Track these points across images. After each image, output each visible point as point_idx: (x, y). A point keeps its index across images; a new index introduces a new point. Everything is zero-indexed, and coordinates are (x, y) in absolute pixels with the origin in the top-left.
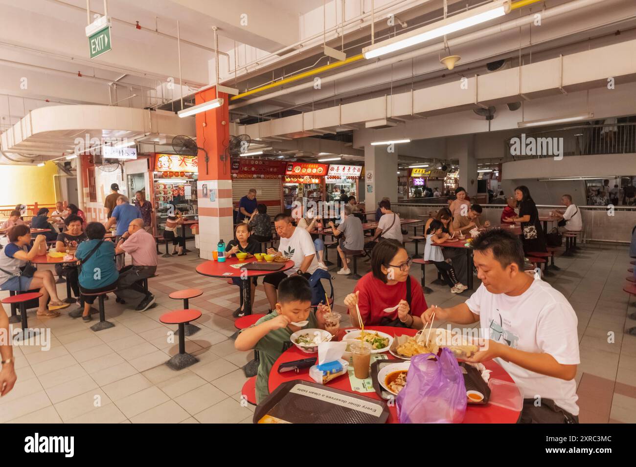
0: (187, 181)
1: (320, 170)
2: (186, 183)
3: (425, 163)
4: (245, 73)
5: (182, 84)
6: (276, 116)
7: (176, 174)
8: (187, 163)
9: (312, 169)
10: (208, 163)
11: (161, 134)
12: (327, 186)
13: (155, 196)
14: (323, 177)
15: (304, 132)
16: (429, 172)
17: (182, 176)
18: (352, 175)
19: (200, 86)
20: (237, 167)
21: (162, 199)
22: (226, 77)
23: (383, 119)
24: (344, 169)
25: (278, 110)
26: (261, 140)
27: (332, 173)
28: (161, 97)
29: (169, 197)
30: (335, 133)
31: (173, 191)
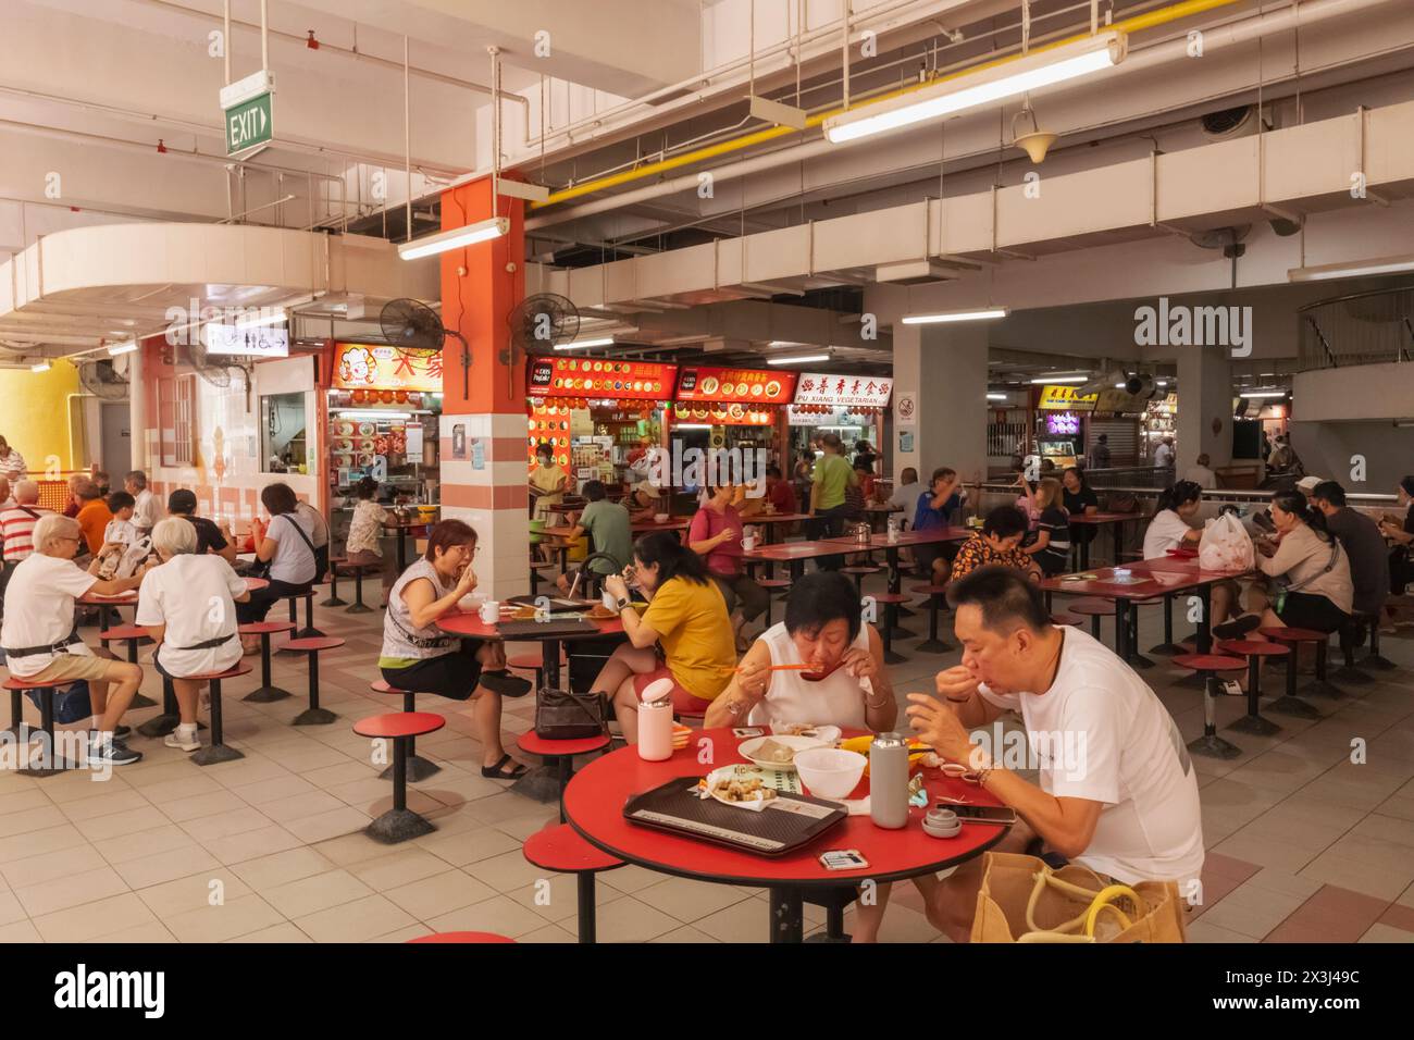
0: (413, 415)
1: (771, 388)
2: (410, 420)
3: (1077, 371)
4: (565, 144)
5: (411, 171)
6: (652, 244)
7: (387, 396)
8: (414, 370)
9: (750, 384)
10: (470, 369)
11: (351, 295)
12: (795, 433)
13: (332, 455)
14: (782, 407)
15: (717, 290)
16: (1094, 396)
17: (401, 402)
18: (864, 404)
19: (455, 173)
20: (545, 378)
21: (348, 461)
22: (519, 152)
23: (921, 260)
24: (841, 386)
25: (656, 230)
26: (607, 308)
27: (806, 396)
28: (357, 200)
29: (365, 458)
30: (802, 294)
31: (377, 442)
